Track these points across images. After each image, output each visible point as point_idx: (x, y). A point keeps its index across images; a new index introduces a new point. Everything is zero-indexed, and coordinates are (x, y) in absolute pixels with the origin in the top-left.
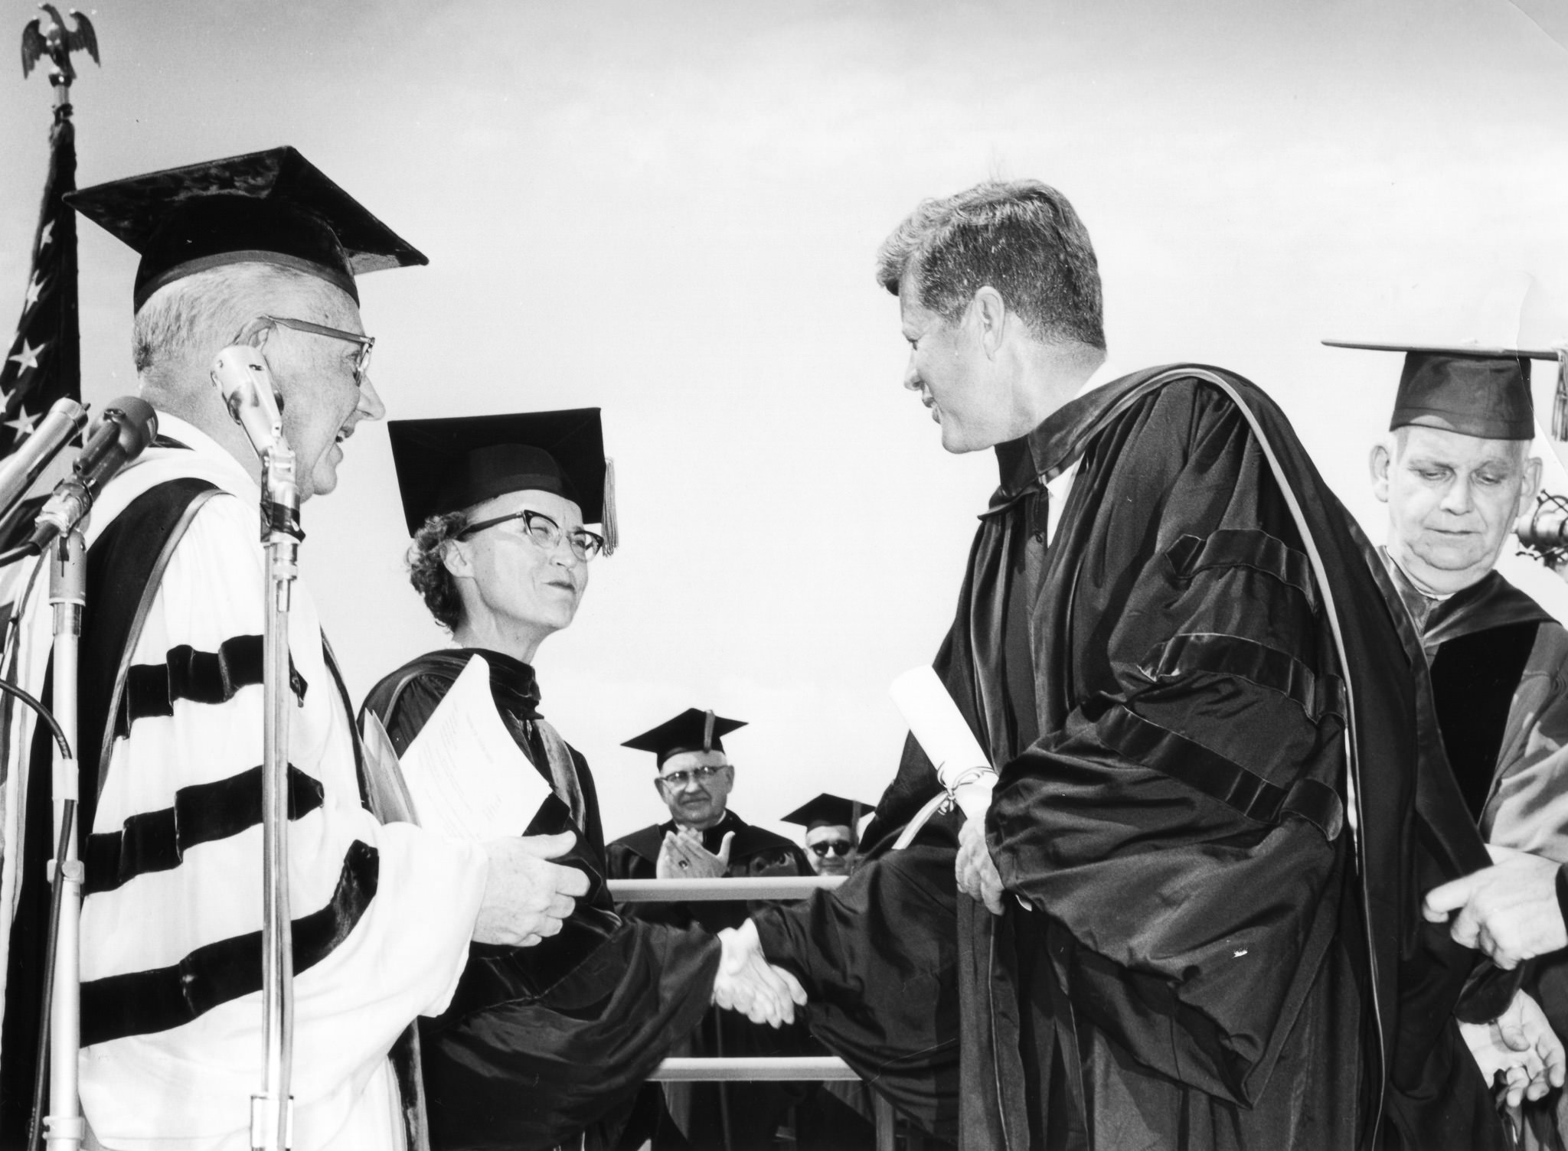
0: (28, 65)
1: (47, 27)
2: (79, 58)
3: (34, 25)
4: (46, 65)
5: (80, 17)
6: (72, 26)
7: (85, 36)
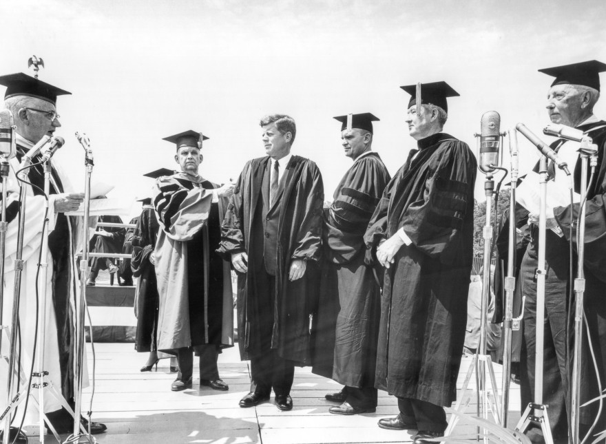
0: (29, 66)
1: (34, 60)
2: (40, 66)
3: (31, 59)
4: (33, 67)
5: (41, 59)
6: (39, 60)
7: (41, 63)
